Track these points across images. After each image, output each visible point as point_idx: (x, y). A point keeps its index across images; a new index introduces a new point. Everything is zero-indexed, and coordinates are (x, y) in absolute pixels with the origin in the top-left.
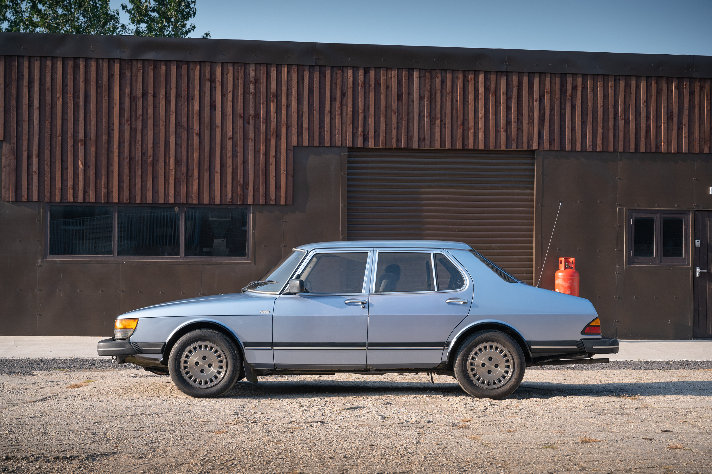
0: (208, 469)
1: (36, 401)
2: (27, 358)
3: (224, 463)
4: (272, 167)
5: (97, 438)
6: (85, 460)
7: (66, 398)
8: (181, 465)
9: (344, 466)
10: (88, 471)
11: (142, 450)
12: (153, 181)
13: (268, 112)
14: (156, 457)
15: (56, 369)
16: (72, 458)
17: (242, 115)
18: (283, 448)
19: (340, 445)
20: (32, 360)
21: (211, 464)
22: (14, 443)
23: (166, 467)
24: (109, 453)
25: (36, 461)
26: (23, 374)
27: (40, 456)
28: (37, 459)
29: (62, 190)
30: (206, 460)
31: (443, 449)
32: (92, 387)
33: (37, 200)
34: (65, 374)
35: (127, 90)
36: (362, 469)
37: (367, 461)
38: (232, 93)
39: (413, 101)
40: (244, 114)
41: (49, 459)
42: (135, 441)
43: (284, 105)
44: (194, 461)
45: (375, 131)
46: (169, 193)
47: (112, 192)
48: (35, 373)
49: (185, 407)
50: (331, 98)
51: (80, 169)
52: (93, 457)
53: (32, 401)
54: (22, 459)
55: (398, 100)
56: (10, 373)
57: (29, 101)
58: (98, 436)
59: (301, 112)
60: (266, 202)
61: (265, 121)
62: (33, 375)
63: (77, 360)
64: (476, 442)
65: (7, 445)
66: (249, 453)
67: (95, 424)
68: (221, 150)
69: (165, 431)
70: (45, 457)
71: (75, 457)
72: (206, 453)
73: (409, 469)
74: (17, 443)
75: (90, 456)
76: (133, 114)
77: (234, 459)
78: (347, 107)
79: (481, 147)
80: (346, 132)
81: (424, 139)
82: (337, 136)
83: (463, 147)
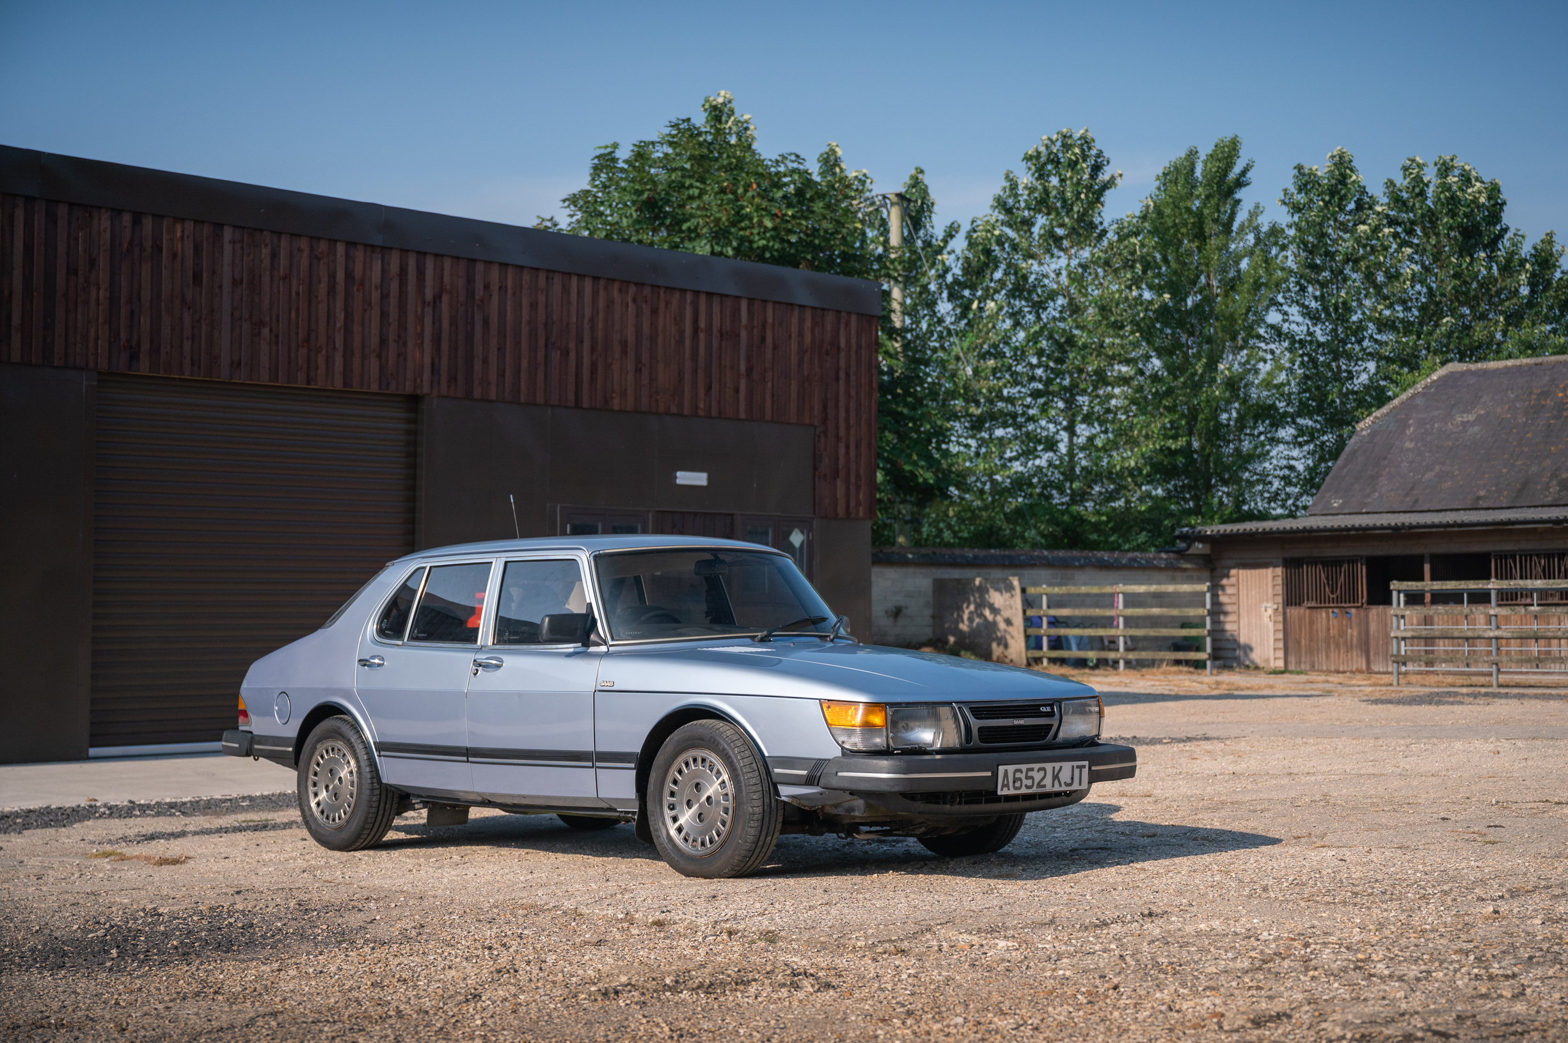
39: (221, 287)
45: (152, 342)
50: (68, 268)
55: (194, 283)
59: (6, 293)
78: (99, 289)
79: (338, 384)
80: (97, 339)
81: (239, 363)
82: (79, 345)
83: (308, 383)
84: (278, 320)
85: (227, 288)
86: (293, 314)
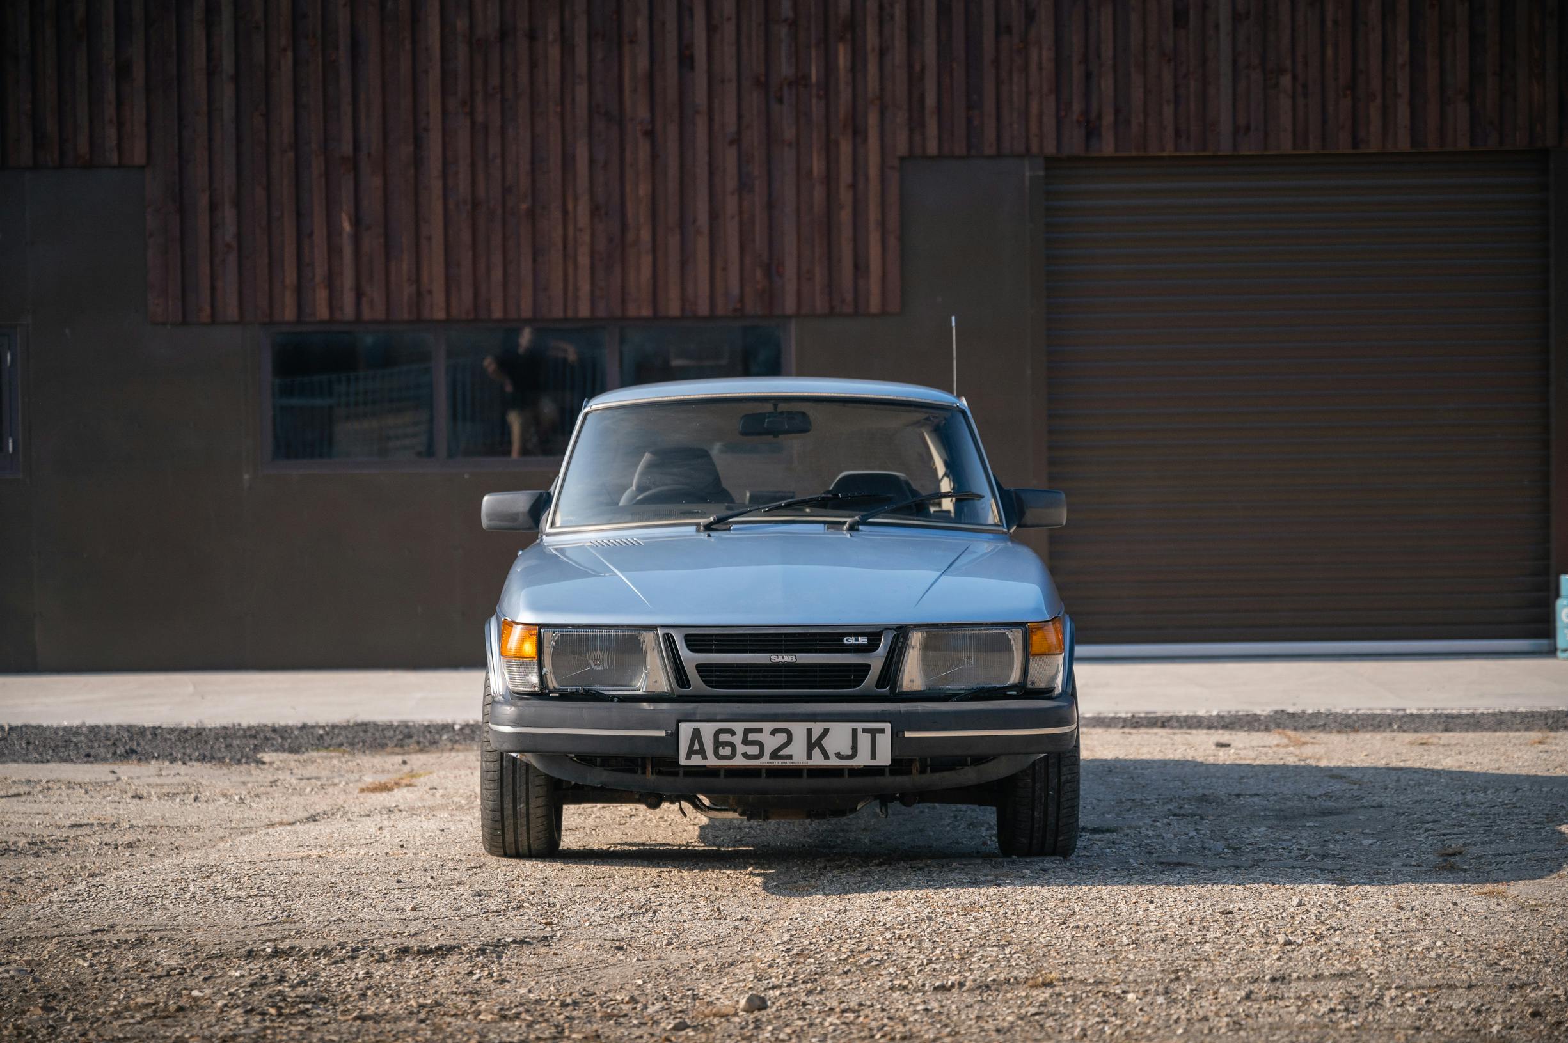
0: (809, 974)
1: (294, 823)
2: (234, 725)
3: (846, 959)
4: (845, 216)
5: (492, 904)
6: (477, 956)
7: (369, 816)
8: (731, 964)
9: (1174, 961)
10: (495, 982)
11: (617, 931)
12: (534, 260)
13: (829, 68)
14: (658, 945)
15: (318, 750)
16: (443, 951)
17: (763, 79)
18: (989, 921)
19: (1141, 912)
20: (249, 728)
21: (812, 960)
22: (281, 918)
23: (694, 970)
24: (534, 938)
25: (353, 958)
26: (239, 762)
27: (360, 945)
28: (354, 955)
29: (299, 290)
30: (795, 952)
31: (1421, 920)
32: (427, 788)
33: (236, 319)
34: (343, 760)
35: (462, 24)
36: (1227, 969)
37: (1230, 949)
38: (734, 21)
39: (1217, 26)
40: (767, 75)
41: (384, 955)
42: (592, 910)
43: (873, 49)
44: (765, 956)
45: (1117, 111)
46: (576, 289)
47: (430, 292)
48: (266, 757)
49: (685, 831)
50: (998, 25)
51: (345, 236)
52: (497, 947)
53: (285, 821)
54: (315, 954)
55: (1176, 26)
56: (203, 759)
57: (209, 59)
58: (491, 900)
59: (917, 68)
60: (832, 308)
61: (822, 93)
62: (264, 763)
63: (364, 727)
64: (1501, 901)
65: (266, 921)
66: (904, 933)
67: (471, 873)
68: (711, 174)
69: (658, 886)
70: (373, 948)
71: (450, 950)
72: (786, 937)
73: (1355, 968)
74: (289, 916)
75: (488, 945)
76: (479, 86)
77: (868, 949)
78: (1040, 49)
79: (1404, 144)
80: (1040, 116)
81: (1248, 128)
82: (1015, 126)
83: (1355, 145)
84: (1306, 64)
85: (1225, 27)
86: (1330, 52)
